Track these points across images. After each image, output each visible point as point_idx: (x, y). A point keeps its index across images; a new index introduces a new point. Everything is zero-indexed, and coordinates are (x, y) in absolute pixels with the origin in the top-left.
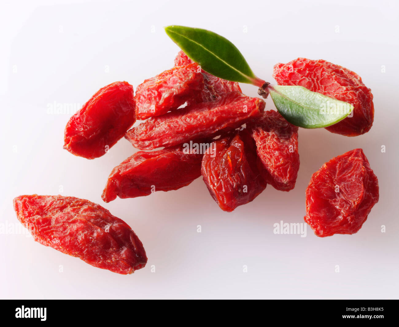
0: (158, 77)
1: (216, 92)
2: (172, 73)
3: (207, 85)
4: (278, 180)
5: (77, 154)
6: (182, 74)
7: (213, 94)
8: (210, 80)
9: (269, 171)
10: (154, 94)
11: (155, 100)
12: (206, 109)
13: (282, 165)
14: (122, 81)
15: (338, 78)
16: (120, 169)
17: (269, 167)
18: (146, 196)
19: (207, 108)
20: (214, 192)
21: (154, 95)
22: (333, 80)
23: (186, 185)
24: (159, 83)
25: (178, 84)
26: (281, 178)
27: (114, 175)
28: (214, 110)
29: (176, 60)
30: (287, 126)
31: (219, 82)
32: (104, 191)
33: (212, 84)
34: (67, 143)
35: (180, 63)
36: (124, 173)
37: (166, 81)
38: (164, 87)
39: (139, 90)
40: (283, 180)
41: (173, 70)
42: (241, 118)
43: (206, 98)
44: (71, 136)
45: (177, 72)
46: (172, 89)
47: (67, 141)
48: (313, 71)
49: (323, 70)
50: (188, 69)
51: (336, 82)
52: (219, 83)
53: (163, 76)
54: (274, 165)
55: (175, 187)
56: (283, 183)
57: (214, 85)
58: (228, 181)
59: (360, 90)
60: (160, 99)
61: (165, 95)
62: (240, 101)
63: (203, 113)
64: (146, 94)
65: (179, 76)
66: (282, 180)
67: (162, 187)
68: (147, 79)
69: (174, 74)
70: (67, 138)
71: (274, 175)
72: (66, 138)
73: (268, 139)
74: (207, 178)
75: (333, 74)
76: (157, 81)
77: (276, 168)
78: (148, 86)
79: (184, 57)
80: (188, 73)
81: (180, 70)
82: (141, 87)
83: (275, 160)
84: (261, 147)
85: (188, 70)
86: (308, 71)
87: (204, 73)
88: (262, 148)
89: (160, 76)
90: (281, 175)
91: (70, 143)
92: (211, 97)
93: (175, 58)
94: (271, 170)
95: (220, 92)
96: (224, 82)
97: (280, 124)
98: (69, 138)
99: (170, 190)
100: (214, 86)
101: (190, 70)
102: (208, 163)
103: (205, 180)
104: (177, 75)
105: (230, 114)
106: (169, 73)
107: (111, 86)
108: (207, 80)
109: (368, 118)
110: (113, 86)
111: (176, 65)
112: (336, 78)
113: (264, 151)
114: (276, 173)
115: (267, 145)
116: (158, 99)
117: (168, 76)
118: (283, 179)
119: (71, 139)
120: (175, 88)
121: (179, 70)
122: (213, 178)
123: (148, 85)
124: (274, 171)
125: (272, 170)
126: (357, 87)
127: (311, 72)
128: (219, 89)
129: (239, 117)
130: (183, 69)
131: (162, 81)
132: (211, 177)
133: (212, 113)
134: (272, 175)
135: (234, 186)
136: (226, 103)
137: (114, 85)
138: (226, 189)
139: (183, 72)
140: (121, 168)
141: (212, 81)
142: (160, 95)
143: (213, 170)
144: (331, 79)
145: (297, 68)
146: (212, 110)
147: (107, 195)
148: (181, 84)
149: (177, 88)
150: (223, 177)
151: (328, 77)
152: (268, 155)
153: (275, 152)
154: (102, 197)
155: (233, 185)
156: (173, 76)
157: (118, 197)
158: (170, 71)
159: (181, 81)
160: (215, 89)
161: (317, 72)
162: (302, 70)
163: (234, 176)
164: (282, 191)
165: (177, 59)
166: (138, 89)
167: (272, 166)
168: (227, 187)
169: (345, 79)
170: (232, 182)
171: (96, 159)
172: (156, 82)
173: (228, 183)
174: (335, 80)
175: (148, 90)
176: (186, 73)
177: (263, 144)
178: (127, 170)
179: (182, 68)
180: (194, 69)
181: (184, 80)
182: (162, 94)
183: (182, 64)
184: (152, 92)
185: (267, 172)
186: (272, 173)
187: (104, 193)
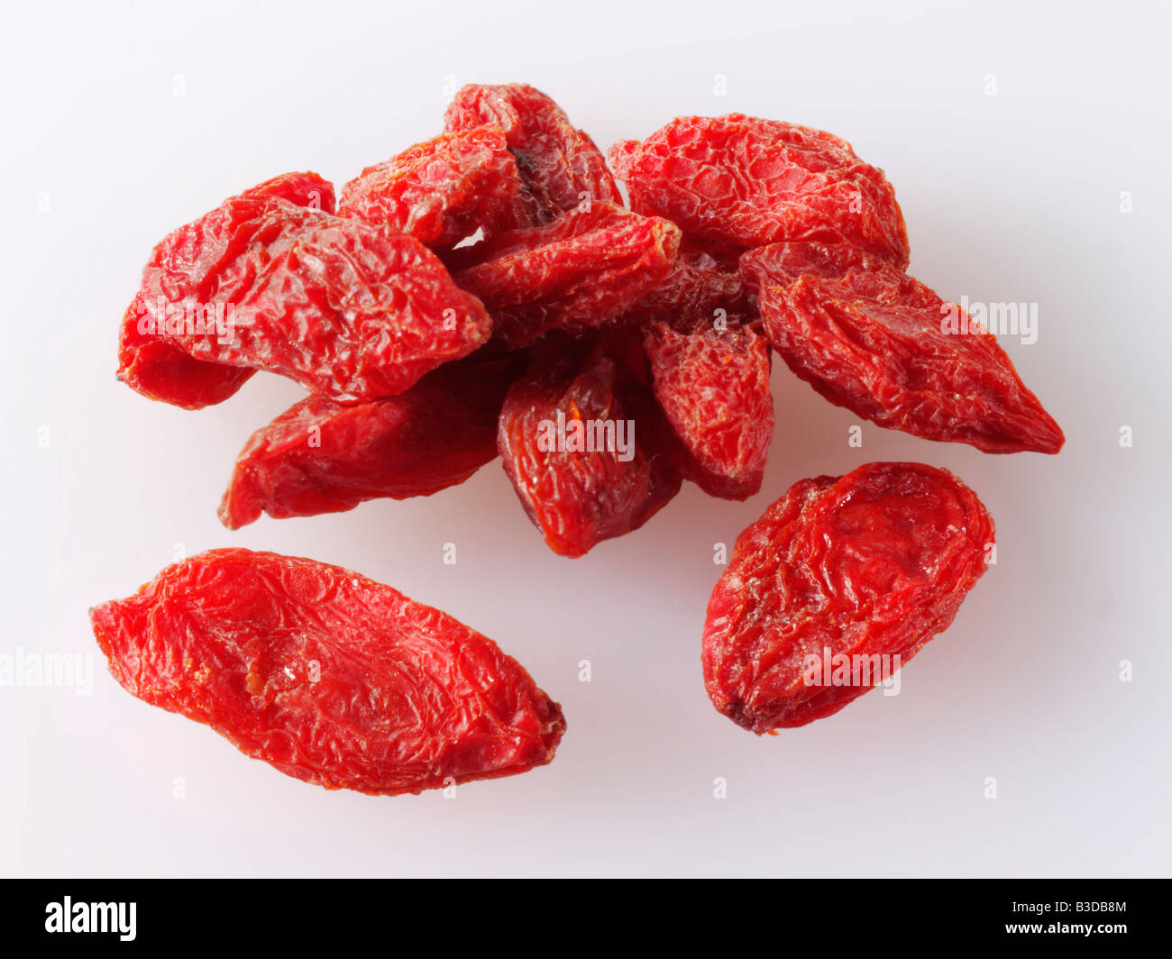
0: (396, 162)
1: (554, 201)
2: (433, 151)
3: (530, 182)
4: (714, 468)
5: (154, 393)
6: (458, 155)
7: (544, 205)
8: (537, 169)
9: (687, 445)
10: (389, 207)
11: (390, 225)
12: (521, 248)
13: (722, 426)
14: (303, 170)
15: (795, 154)
16: (269, 438)
17: (687, 433)
18: (343, 511)
19: (525, 245)
20: (530, 501)
21: (387, 212)
22: (784, 162)
23: (456, 482)
24: (397, 178)
25: (447, 181)
26: (719, 463)
27: (252, 454)
28: (544, 249)
29: (449, 116)
30: (738, 293)
31: (561, 173)
32: (226, 497)
33: (542, 179)
34: (127, 365)
35: (458, 122)
36: (279, 448)
37: (415, 171)
38: (410, 189)
39: (348, 198)
40: (727, 468)
41: (435, 142)
42: (614, 272)
43: (527, 216)
44: (136, 345)
45: (445, 147)
46: (433, 194)
47: (126, 358)
48: (723, 147)
49: (752, 140)
50: (475, 140)
51: (795, 166)
52: (560, 177)
53: (410, 158)
54: (701, 426)
55: (426, 486)
56: (726, 477)
57: (547, 180)
58: (570, 471)
59: (861, 176)
60: (404, 221)
61: (417, 211)
62: (612, 227)
63: (513, 259)
64: (365, 208)
65: (449, 158)
66: (724, 467)
67: (388, 489)
68: (369, 164)
69: (437, 153)
70: (128, 349)
71: (701, 454)
72: (125, 350)
73: (686, 354)
74: (513, 462)
75: (780, 145)
76: (394, 171)
77: (705, 435)
78: (372, 186)
79: (470, 107)
80: (474, 149)
81: (454, 142)
82: (352, 189)
83: (704, 413)
84: (664, 378)
85: (476, 144)
86: (713, 147)
87: (522, 150)
88: (667, 379)
89: (400, 158)
90: (720, 455)
91: (133, 364)
92: (538, 213)
93: (445, 109)
94: (693, 439)
95: (564, 201)
96: (574, 175)
97: (720, 288)
98: (130, 350)
99: (412, 496)
100: (547, 186)
101: (480, 144)
102: (516, 422)
103: (507, 467)
104: (446, 156)
105: (585, 262)
106: (426, 151)
107: (271, 185)
108: (529, 168)
109: (898, 246)
110: (277, 185)
111: (447, 128)
112: (791, 155)
113: (672, 386)
114: (706, 450)
115: (682, 370)
116: (397, 221)
117: (423, 159)
118: (726, 465)
119: (138, 352)
120: (440, 191)
121: (452, 143)
122: (529, 462)
123: (372, 184)
124: (701, 444)
125: (696, 439)
126: (850, 169)
127: (720, 151)
128: (561, 192)
129: (609, 269)
130: (461, 140)
131: (405, 173)
132: (524, 459)
133: (538, 259)
134: (695, 455)
135: (587, 485)
136: (575, 231)
137: (281, 181)
138: (565, 494)
139: (462, 149)
140: (273, 433)
141: (544, 172)
142: (403, 211)
143: (528, 441)
144: (778, 160)
145: (682, 146)
146: (538, 251)
147: (232, 509)
148: (456, 181)
149: (446, 191)
150: (557, 460)
151: (769, 156)
152: (683, 397)
153: (703, 390)
154: (220, 513)
155: (584, 483)
156: (434, 159)
157: (264, 515)
158: (429, 144)
159: (456, 173)
160: (549, 192)
161: (735, 148)
162: (694, 148)
163: (586, 459)
164: (725, 498)
165: (450, 112)
166: (346, 194)
167: (695, 429)
168: (567, 487)
169: (814, 153)
170: (582, 473)
171: (209, 410)
172: (391, 174)
173: (570, 476)
174: (792, 159)
175: (372, 197)
176: (470, 149)
177: (671, 367)
178: (290, 439)
179: (459, 136)
180: (491, 141)
181: (462, 169)
182: (410, 207)
183: (464, 124)
184: (382, 202)
185: (682, 446)
186: (696, 449)
187: (224, 504)
